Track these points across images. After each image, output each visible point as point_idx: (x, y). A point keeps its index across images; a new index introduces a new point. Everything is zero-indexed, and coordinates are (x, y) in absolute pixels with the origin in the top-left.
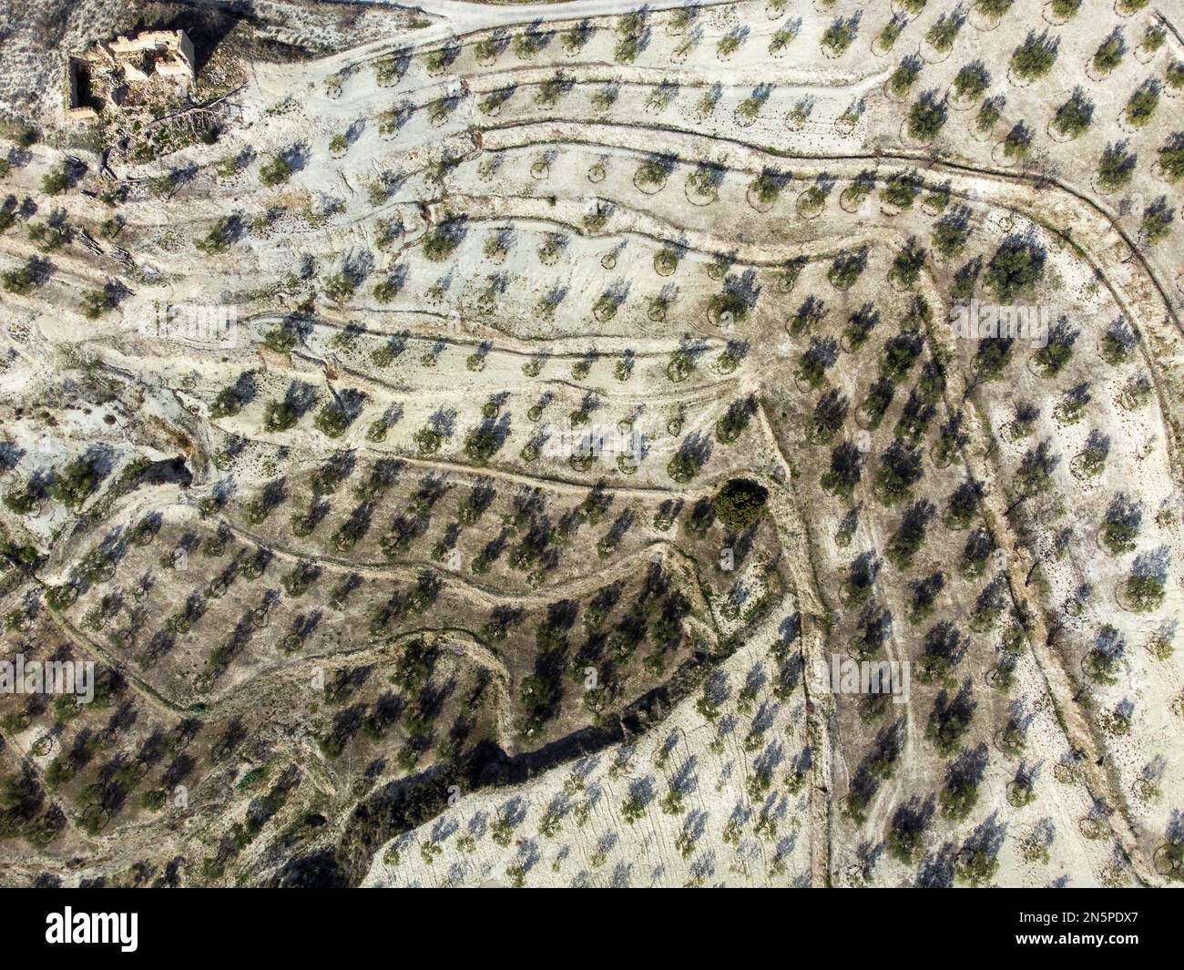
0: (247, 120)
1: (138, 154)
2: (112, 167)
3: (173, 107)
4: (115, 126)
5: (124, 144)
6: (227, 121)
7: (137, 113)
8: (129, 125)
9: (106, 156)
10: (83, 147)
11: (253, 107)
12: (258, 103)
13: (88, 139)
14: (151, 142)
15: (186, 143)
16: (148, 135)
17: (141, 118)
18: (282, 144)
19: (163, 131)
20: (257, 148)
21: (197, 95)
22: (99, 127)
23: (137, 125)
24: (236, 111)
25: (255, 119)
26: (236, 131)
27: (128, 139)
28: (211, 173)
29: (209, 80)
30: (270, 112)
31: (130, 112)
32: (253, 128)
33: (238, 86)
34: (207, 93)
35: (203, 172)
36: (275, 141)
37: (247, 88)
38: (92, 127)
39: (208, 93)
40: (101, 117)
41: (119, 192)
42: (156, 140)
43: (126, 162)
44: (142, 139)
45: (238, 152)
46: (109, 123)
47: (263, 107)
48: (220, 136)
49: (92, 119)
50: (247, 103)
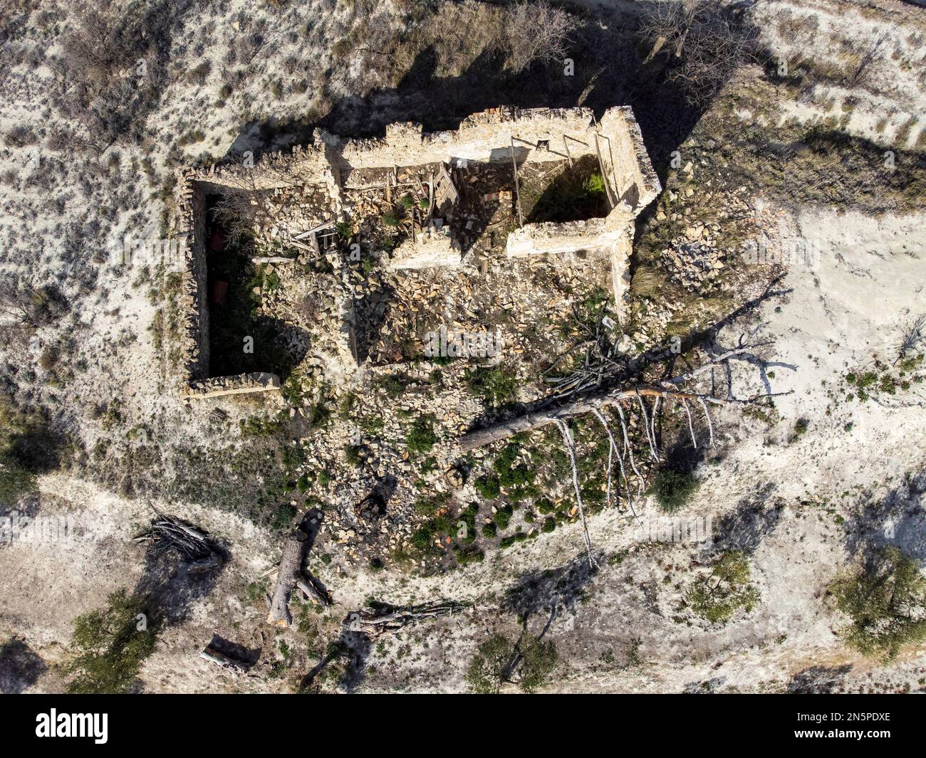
0: (787, 410)
1: (423, 536)
2: (325, 576)
3: (549, 370)
4: (341, 434)
5: (377, 501)
6: (726, 414)
7: (422, 387)
8: (394, 429)
9: (307, 534)
10: (226, 500)
11: (806, 366)
12: (823, 351)
13: (243, 467)
14: (466, 494)
15: (594, 498)
16: (462, 469)
17: (435, 405)
18: (865, 480)
19: (511, 451)
20: (789, 492)
21: (631, 329)
22: (280, 428)
23: (423, 433)
24: (746, 382)
25: (814, 406)
26: (749, 452)
27: (390, 483)
28: (641, 576)
29: (666, 270)
30: (860, 382)
31: (398, 384)
32: (806, 440)
33: (753, 292)
34: (659, 320)
35: (617, 573)
36: (850, 469)
37: (784, 296)
38: (254, 427)
39: (665, 319)
40: (293, 395)
41: (338, 649)
42: (488, 485)
43: (377, 564)
44: (437, 482)
45: (730, 505)
46: (320, 415)
47: (837, 364)
48: (704, 470)
49: (259, 399)
50: (785, 349)
